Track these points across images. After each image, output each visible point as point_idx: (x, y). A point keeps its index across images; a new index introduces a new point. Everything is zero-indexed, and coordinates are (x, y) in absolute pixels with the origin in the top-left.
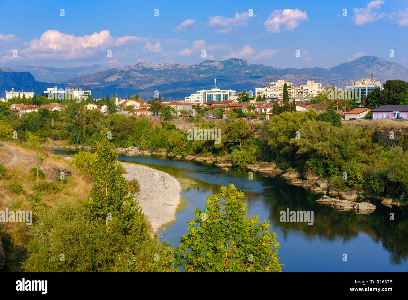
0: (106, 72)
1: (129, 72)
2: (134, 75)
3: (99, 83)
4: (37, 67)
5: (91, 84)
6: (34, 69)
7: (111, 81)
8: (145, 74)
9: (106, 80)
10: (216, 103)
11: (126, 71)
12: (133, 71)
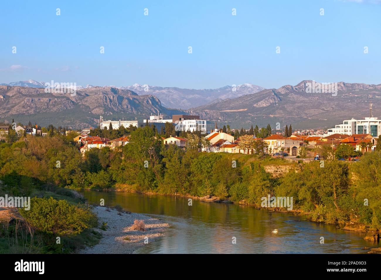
0: (256, 95)
1: (286, 94)
2: (294, 98)
3: (246, 110)
4: (166, 88)
5: (235, 111)
6: (163, 91)
7: (262, 106)
8: (310, 98)
9: (255, 105)
10: (340, 137)
11: (283, 93)
12: (292, 94)
